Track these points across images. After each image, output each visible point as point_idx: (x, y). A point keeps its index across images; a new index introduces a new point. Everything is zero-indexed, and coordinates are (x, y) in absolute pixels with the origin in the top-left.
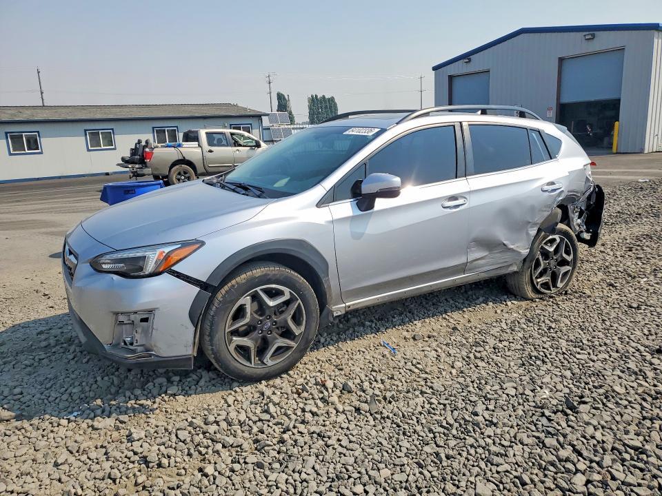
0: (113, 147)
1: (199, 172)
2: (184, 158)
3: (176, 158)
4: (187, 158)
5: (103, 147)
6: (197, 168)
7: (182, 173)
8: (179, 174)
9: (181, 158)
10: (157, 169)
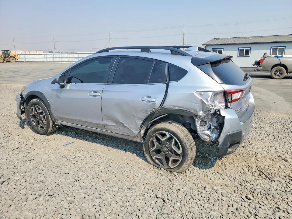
0: (249, 56)
1: (289, 71)
2: (281, 63)
3: (277, 63)
4: (282, 63)
5: (244, 56)
6: (288, 69)
7: (278, 71)
8: (277, 71)
9: (279, 63)
10: (264, 67)
